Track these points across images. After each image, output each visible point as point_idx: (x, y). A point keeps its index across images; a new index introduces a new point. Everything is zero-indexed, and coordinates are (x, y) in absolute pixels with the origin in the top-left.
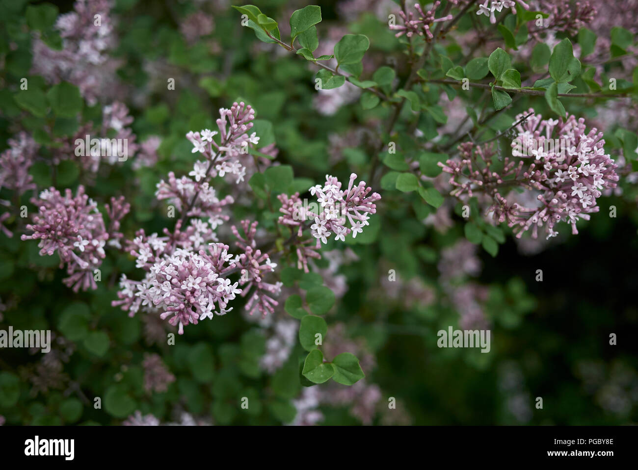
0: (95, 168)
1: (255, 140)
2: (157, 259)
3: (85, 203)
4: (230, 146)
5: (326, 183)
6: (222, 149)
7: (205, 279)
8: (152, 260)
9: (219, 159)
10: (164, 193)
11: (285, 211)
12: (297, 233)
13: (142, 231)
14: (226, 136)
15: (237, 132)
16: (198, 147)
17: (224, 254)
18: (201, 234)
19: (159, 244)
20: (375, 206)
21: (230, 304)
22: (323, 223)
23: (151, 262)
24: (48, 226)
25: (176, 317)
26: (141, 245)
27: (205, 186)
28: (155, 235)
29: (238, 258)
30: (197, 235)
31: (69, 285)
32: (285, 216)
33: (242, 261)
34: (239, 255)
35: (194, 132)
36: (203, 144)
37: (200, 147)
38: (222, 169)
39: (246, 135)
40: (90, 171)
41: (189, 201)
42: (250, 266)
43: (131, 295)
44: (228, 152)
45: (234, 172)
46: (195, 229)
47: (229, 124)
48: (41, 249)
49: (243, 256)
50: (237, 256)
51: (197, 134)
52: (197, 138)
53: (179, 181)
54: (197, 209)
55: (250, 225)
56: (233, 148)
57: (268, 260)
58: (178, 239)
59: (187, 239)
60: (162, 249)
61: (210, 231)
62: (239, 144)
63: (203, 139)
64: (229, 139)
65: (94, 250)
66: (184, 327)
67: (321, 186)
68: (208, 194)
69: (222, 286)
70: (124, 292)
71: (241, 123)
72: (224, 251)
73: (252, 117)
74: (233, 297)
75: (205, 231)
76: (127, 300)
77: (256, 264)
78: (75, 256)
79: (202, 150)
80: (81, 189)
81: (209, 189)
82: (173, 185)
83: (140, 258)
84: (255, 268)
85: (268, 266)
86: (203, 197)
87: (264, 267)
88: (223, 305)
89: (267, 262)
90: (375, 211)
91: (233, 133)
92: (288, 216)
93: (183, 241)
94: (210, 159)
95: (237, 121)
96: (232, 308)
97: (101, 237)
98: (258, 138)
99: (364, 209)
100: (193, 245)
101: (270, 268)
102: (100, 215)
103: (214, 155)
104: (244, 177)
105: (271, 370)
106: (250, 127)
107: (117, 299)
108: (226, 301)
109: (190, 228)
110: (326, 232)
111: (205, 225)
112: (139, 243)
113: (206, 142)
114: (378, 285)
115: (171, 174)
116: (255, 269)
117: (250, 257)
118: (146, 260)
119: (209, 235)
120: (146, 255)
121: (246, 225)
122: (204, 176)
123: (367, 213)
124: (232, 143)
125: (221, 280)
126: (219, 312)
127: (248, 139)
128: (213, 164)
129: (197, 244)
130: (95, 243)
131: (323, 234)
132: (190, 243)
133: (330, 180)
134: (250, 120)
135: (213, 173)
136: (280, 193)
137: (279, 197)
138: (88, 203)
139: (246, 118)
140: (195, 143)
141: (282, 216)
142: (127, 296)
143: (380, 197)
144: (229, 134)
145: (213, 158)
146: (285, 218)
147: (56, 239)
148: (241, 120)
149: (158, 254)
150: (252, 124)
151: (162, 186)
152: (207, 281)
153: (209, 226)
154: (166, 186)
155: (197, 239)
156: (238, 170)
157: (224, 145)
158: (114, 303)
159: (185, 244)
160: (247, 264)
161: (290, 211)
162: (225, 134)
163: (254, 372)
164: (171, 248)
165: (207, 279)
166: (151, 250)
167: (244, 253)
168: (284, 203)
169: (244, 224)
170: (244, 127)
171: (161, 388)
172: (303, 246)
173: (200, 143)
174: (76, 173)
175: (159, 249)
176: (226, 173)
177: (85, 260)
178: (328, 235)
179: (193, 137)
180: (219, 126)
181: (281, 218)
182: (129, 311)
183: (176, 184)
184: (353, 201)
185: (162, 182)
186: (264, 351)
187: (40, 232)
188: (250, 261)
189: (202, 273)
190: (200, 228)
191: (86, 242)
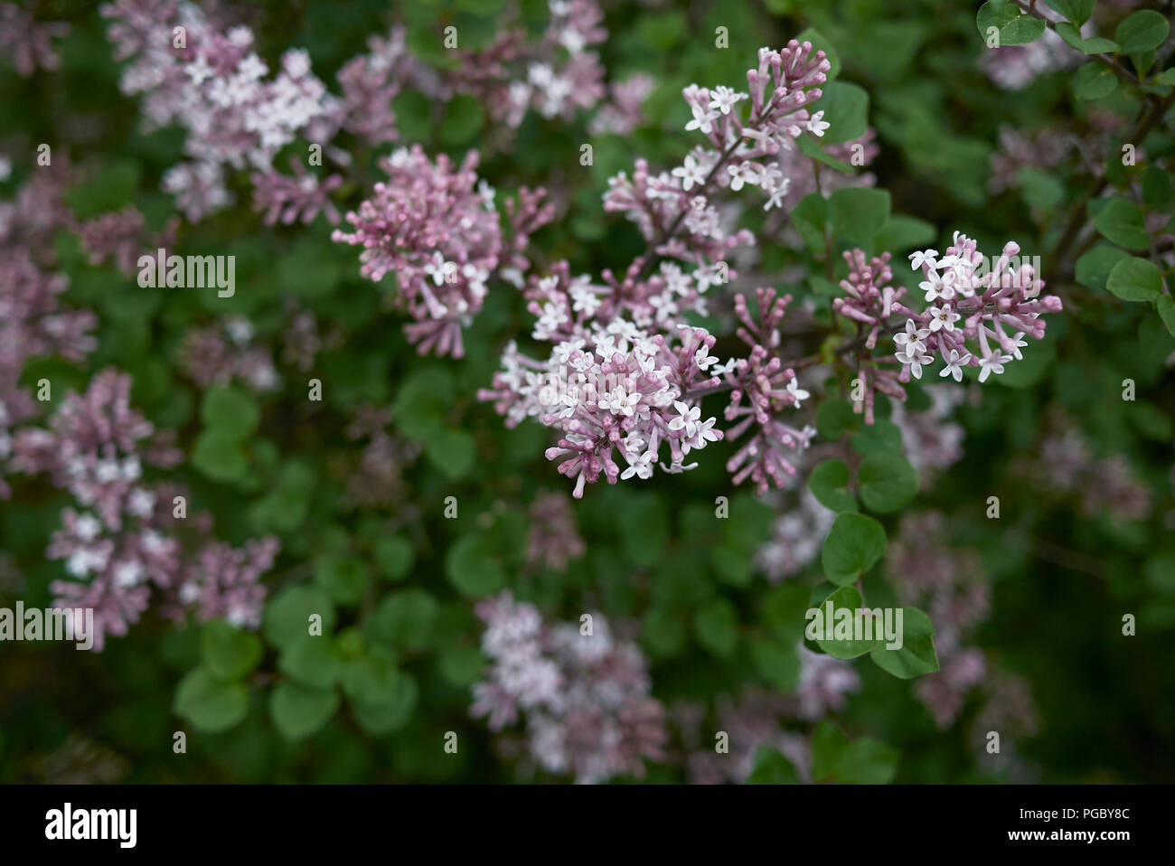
0: (516, 119)
1: (819, 127)
2: (578, 329)
3: (468, 188)
4: (766, 129)
5: (950, 249)
6: (747, 132)
7: (648, 399)
8: (567, 329)
9: (742, 150)
10: (619, 199)
11: (850, 288)
12: (866, 340)
13: (564, 265)
14: (761, 109)
15: (785, 104)
16: (700, 122)
17: (703, 353)
18: (676, 297)
19: (586, 297)
20: (1043, 324)
21: (693, 455)
22: (922, 334)
23: (565, 332)
24: (382, 224)
25: (575, 461)
26: (554, 296)
27: (697, 204)
28: (586, 279)
29: (731, 364)
30: (667, 296)
31: (412, 339)
32: (847, 298)
33: (739, 372)
34: (736, 360)
35: (700, 86)
36: (712, 116)
37: (703, 122)
38: (740, 174)
39: (804, 114)
40: (503, 123)
41: (667, 224)
42: (754, 386)
43: (515, 386)
44: (759, 142)
45: (764, 186)
46: (665, 285)
47: (772, 84)
48: (365, 264)
49: (742, 363)
50: (732, 360)
51: (705, 91)
52: (703, 101)
53: (651, 180)
54: (677, 244)
55: (773, 303)
56: (771, 135)
57: (794, 381)
58: (630, 296)
59: (645, 299)
60: (590, 312)
61: (693, 293)
62: (784, 129)
63: (712, 105)
64: (766, 114)
65: (464, 287)
66: (587, 486)
67: (936, 253)
68: (703, 218)
69: (680, 419)
70: (504, 378)
71: (797, 87)
72: (704, 347)
73: (822, 77)
74: (700, 444)
75: (684, 291)
76: (506, 395)
77: (766, 387)
78: (426, 290)
79: (707, 129)
80: (473, 158)
81: (705, 209)
82: (641, 186)
83: (543, 320)
84: (761, 392)
85: (790, 395)
86: (694, 224)
87: (780, 394)
88: (677, 457)
89: (789, 386)
90: (1041, 334)
91: (775, 105)
92: (853, 301)
93: (637, 302)
94: (721, 148)
95: (789, 79)
96: (695, 464)
97: (482, 262)
98: (827, 125)
99: (1018, 324)
100: (654, 314)
101: (792, 399)
102: (495, 216)
103: (732, 140)
104: (783, 199)
105: (774, 573)
106: (814, 97)
107: (489, 386)
108: (686, 449)
109: (655, 280)
110: (925, 354)
111: (686, 279)
112: (549, 289)
113: (719, 113)
114: (1035, 453)
115: (641, 163)
116: (760, 396)
117: (758, 369)
118: (553, 326)
119: (691, 300)
120: (556, 317)
121: (766, 299)
122: (702, 182)
123: (1021, 334)
124: (770, 123)
125: (682, 407)
126: (668, 467)
127: (803, 123)
128: (728, 158)
129: (662, 315)
130: (469, 271)
131: (916, 357)
132: (648, 311)
133: (961, 243)
134: (817, 84)
135: (723, 178)
136: (850, 247)
137: (846, 254)
138: (476, 189)
139: (809, 78)
140: (697, 111)
141: (842, 297)
142: (506, 387)
143: (1060, 307)
144: (769, 105)
145: (728, 147)
146: (847, 303)
147: (393, 252)
148: (797, 79)
149: (581, 319)
150: (819, 93)
151: (619, 184)
152: (651, 405)
153: (694, 284)
154: (628, 185)
155: (664, 305)
156: (772, 182)
157: (756, 126)
158: (483, 395)
159: (638, 311)
160: (746, 381)
161: (859, 292)
162: (761, 101)
163: (738, 573)
164: (610, 311)
165: (652, 400)
166: (568, 309)
167: (747, 358)
168: (856, 269)
169: (762, 296)
170: (801, 97)
171: (555, 561)
172: (876, 367)
173: (706, 112)
174: (476, 122)
175: (583, 311)
176: (746, 184)
177: (441, 302)
178: (927, 362)
179: (695, 97)
180: (751, 85)
181: (838, 301)
182: (506, 416)
183: (647, 186)
184: (997, 302)
185: (622, 175)
186: (770, 537)
187: (367, 232)
188: (756, 377)
189: (645, 386)
190: (676, 283)
191: (450, 268)
